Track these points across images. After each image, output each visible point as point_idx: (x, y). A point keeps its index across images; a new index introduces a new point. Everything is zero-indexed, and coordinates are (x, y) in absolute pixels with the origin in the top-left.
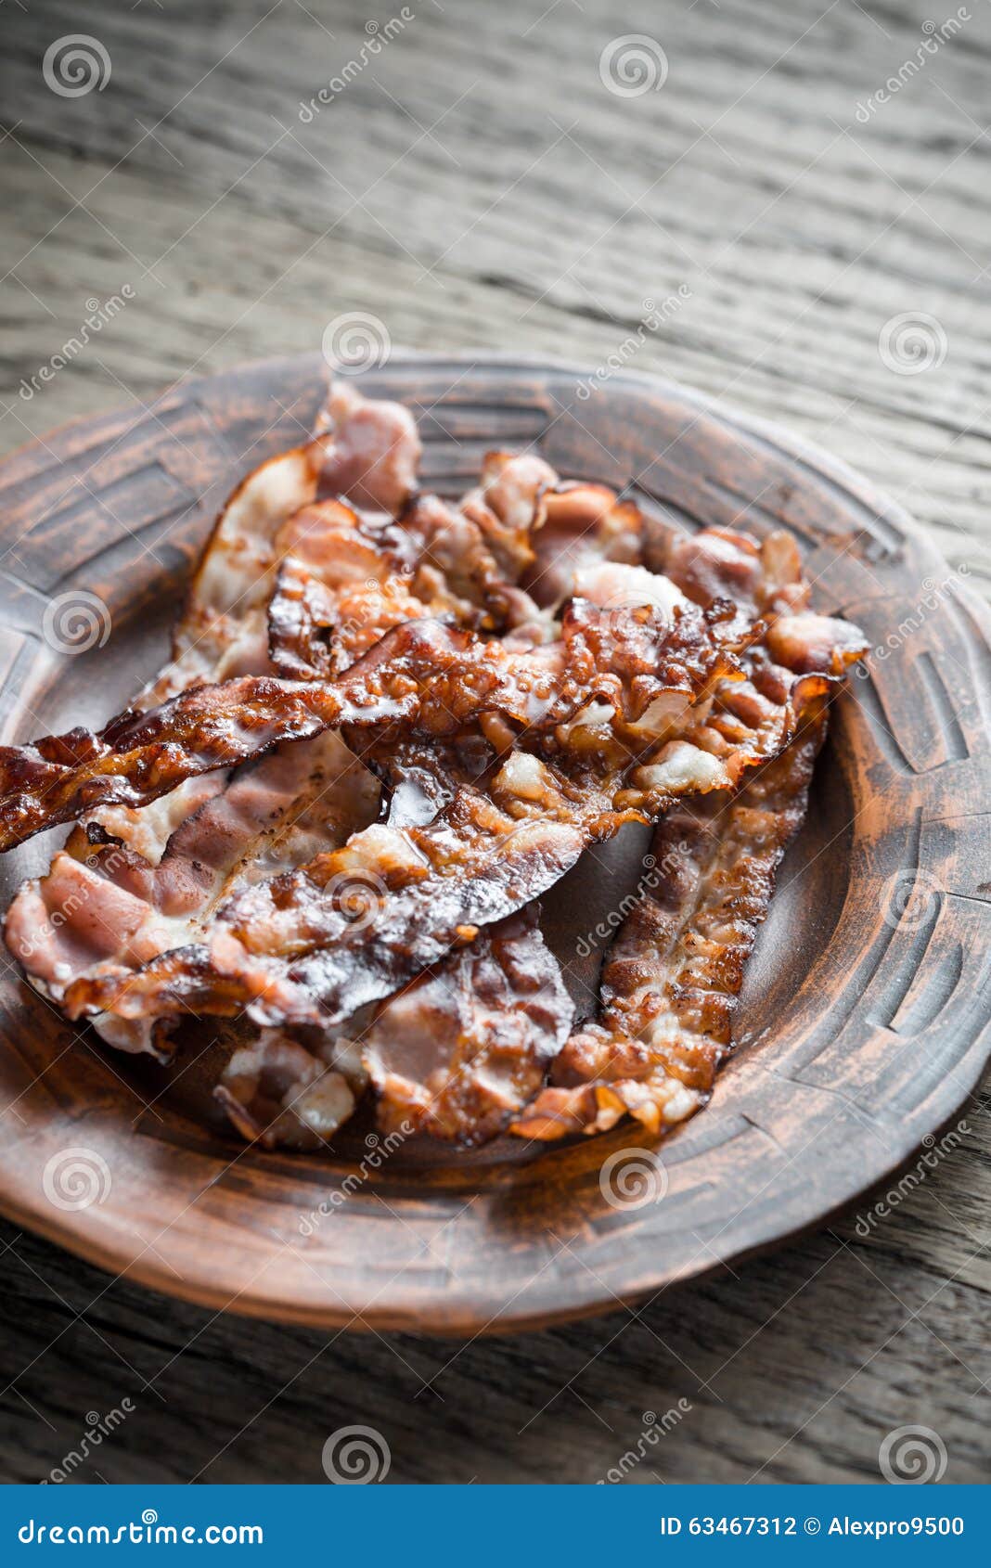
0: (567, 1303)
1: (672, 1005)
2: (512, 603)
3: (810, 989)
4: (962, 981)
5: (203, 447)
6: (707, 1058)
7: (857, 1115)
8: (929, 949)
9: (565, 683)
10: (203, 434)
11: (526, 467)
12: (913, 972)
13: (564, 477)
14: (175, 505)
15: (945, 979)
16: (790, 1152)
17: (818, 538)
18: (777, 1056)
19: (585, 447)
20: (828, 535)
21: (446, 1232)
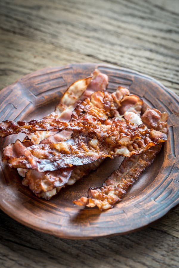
0: (80, 236)
1: (114, 189)
2: (115, 113)
3: (144, 191)
4: (170, 195)
5: (70, 76)
6: (115, 200)
7: (143, 214)
8: (167, 188)
9: (109, 131)
10: (71, 73)
11: (125, 90)
12: (163, 192)
13: (131, 93)
14: (63, 85)
15: (167, 194)
16: (129, 218)
17: (173, 112)
18: (133, 201)
19: (137, 88)
20: (175, 112)
21: (64, 219)
